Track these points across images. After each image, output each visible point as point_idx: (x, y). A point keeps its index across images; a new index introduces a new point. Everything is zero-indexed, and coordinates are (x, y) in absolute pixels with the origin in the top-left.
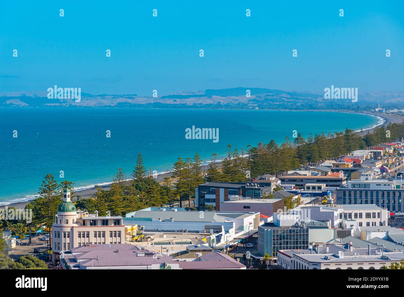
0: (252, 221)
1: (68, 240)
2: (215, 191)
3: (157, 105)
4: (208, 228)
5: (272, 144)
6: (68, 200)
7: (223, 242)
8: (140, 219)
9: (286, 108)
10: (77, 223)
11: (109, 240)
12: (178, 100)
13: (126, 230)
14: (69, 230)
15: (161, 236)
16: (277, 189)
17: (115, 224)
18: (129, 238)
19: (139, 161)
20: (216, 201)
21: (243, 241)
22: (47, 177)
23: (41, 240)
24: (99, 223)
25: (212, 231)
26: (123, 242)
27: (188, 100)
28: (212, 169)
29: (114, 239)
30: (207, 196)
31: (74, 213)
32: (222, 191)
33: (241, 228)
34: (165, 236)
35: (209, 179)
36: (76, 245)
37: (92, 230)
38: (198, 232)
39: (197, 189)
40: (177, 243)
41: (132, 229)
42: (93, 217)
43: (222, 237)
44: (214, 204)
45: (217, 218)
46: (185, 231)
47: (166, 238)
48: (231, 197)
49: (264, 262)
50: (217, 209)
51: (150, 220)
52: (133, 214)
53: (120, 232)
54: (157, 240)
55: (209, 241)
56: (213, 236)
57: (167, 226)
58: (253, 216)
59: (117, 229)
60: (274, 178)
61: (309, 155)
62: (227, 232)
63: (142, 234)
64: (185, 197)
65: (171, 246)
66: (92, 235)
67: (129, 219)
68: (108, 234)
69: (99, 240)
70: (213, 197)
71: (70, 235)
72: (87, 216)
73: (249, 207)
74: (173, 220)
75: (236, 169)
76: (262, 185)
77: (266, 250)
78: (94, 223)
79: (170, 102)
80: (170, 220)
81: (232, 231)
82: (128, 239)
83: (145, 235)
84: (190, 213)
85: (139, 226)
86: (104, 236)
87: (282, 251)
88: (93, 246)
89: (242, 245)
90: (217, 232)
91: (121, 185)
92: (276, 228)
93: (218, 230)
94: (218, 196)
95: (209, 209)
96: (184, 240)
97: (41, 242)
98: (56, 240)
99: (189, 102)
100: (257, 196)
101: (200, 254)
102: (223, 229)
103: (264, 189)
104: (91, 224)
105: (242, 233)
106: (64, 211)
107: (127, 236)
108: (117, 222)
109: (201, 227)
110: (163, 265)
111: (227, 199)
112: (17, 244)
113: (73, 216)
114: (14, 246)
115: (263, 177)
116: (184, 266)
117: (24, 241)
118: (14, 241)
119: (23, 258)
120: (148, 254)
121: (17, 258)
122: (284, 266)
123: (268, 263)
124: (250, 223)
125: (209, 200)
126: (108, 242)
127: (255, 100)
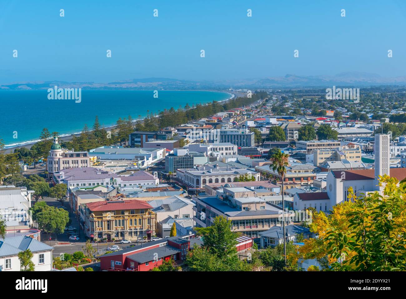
0: (162, 153)
1: (57, 166)
2: (140, 136)
3: (105, 88)
4: (137, 157)
5: (172, 109)
6: (57, 143)
7: (145, 165)
8: (98, 153)
9: (179, 89)
10: (62, 156)
11: (80, 165)
12: (117, 85)
13: (90, 159)
14: (57, 160)
15: (111, 163)
16: (175, 135)
17: (84, 156)
18: (92, 163)
19: (97, 120)
20: (141, 142)
21: (157, 164)
22: (44, 130)
23: (41, 166)
24: (75, 155)
25: (139, 159)
26: (89, 166)
27: (123, 85)
28: (138, 124)
29: (83, 165)
30: (136, 140)
31: (60, 150)
32: (144, 136)
33: (155, 157)
34: (112, 162)
35: (137, 130)
36: (61, 168)
37: (70, 160)
38: (131, 160)
39: (130, 136)
40: (119, 166)
41: (94, 159)
42: (71, 152)
43: (145, 162)
44: (140, 144)
45: (142, 152)
46: (124, 159)
47: (113, 163)
48: (150, 139)
49: (169, 176)
50: (142, 146)
51: (104, 153)
52: (94, 150)
53: (87, 160)
54: (108, 164)
55: (137, 165)
56: (140, 162)
57: (113, 157)
58: (162, 150)
59: (85, 159)
60: (173, 129)
61: (192, 115)
62: (148, 159)
63: (99, 161)
64: (123, 140)
65: (116, 168)
66: (71, 162)
67: (92, 153)
68: (80, 162)
69: (74, 165)
70: (139, 140)
71: (58, 163)
72: (67, 152)
73: (159, 145)
74: (117, 153)
75: (151, 124)
76: (167, 132)
77: (170, 169)
78: (72, 156)
79: (113, 86)
80: (115, 153)
81: (150, 159)
82: (91, 164)
83: (101, 162)
84: (126, 149)
85: (97, 157)
86: (77, 163)
87: (179, 169)
88: (71, 169)
89: (156, 167)
90: (142, 160)
91: (87, 134)
92: (175, 157)
93: (142, 158)
94: (142, 139)
95: (137, 147)
96: (124, 164)
97: (41, 167)
98: (50, 166)
100: (164, 139)
101: (133, 172)
102: (145, 158)
103: (168, 135)
104: (70, 156)
105: (156, 160)
106: (54, 149)
107: (91, 163)
108: (85, 155)
109: (132, 157)
110: (112, 179)
111: (147, 141)
112: (27, 168)
113: (60, 152)
114: (25, 169)
115: (167, 128)
116: (124, 179)
117: (31, 167)
118: (25, 167)
119: (31, 176)
120: (103, 173)
121: (28, 177)
122: (180, 178)
123: (171, 176)
124: (160, 154)
125: (137, 142)
126: (80, 166)
127: (161, 85)
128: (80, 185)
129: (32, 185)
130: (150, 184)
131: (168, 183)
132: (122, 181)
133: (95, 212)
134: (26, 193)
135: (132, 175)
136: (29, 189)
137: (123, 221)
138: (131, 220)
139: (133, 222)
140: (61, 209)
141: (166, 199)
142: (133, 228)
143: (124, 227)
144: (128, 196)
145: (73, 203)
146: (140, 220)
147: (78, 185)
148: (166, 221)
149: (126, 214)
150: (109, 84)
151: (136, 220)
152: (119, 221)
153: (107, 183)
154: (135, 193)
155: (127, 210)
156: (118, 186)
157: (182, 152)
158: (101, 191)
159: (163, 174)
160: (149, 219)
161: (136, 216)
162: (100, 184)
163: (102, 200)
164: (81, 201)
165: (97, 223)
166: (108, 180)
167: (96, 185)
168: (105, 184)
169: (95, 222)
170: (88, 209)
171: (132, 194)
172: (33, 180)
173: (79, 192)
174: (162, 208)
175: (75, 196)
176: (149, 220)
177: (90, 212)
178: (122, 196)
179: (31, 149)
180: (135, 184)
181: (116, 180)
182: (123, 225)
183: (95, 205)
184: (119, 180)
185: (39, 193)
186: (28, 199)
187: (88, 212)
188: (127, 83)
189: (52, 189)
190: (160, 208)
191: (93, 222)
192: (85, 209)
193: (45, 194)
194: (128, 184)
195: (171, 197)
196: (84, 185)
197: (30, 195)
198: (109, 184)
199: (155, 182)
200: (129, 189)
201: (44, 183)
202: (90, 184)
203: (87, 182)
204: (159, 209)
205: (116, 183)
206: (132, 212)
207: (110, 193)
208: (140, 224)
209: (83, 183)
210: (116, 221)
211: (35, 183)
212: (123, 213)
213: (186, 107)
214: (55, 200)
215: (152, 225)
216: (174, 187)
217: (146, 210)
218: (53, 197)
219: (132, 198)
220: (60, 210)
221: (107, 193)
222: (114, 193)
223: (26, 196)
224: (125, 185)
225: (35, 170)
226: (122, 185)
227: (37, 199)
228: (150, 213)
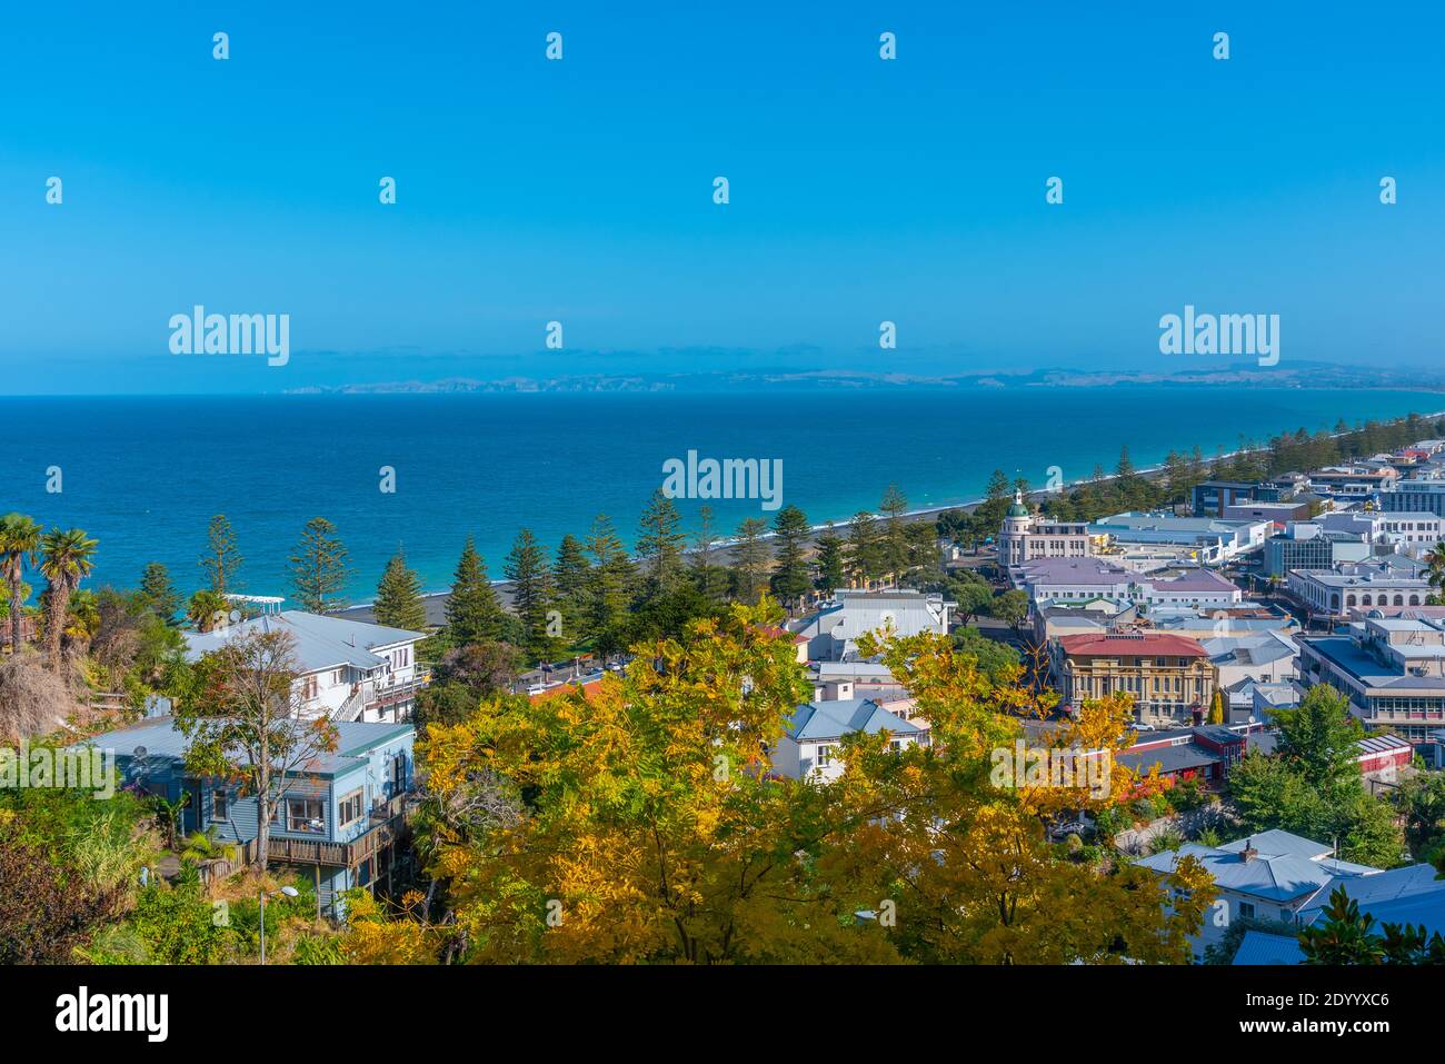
0: (1262, 532)
1: (1018, 551)
2: (1217, 493)
3: (1166, 383)
4: (1200, 540)
5: (1301, 433)
6: (1019, 502)
7: (1219, 557)
8: (1114, 527)
9: (1337, 386)
10: (1028, 530)
11: (1069, 552)
12: (1195, 377)
13: (1092, 540)
14: (1019, 538)
15: (1138, 549)
16: (1306, 489)
17: (1077, 532)
18: (1096, 550)
19: (1124, 454)
20: (1220, 505)
21: (1248, 556)
22: (996, 473)
23: (991, 550)
24: (1057, 530)
25: (1205, 543)
26: (1087, 555)
27: (1208, 377)
28: (1218, 465)
29: (1076, 552)
30: (1207, 499)
31: (1027, 518)
32: (1227, 493)
33: (1247, 540)
34: (1142, 549)
35: (1214, 478)
36: (1027, 557)
37: (1047, 539)
38: (1187, 544)
39: (1194, 490)
40: (1156, 558)
41: (1102, 539)
42: (1051, 523)
43: (1219, 551)
44: (1216, 509)
45: (1214, 526)
46: (1170, 543)
47: (1143, 551)
48: (1238, 500)
49: (1272, 584)
50: (1220, 515)
51: (1127, 528)
52: (1106, 520)
53: (1083, 542)
54: (1130, 553)
55: (1200, 556)
56: (1207, 550)
57: (1149, 536)
58: (1265, 525)
59: (1079, 538)
60: (1301, 477)
61: (1354, 447)
62: (1226, 545)
63: (1114, 545)
64: (1181, 500)
65: (1149, 560)
66: (1047, 545)
67: (1101, 526)
68: (1067, 545)
69: (1056, 551)
70: (1215, 499)
71: (1021, 545)
72: (1042, 522)
73: (1260, 514)
74: (1156, 529)
75: (1250, 465)
76: (1281, 485)
77: (1273, 569)
78: (1050, 531)
79: (1185, 379)
80: (1153, 529)
81: (1233, 544)
82: (1096, 552)
83: (1118, 546)
84: (1177, 520)
85: (1110, 535)
86: (1063, 547)
87: (1294, 571)
88: (1048, 559)
89: (1246, 562)
90: (1213, 545)
91: (1100, 486)
92: (1287, 542)
93: (1213, 542)
94: (1222, 498)
95: (1210, 515)
96: (1166, 554)
97: (990, 553)
98: (1004, 551)
99: (1209, 379)
100: (1273, 499)
101: (1184, 572)
102: (1220, 541)
103: (1283, 491)
104: (1047, 532)
105: (1247, 546)
106: (1013, 515)
107: (1094, 548)
108: (1080, 531)
109: (1190, 538)
110: (1132, 585)
111: (1232, 503)
112: (960, 554)
113: (1024, 522)
114: (955, 556)
115: (1287, 474)
116: (1159, 587)
117: (970, 551)
118: (956, 552)
119: (958, 572)
120: (1115, 571)
121: (952, 572)
122: (1295, 590)
123: (1276, 585)
124: (1258, 533)
125: (1209, 504)
126: (1068, 555)
127: (1295, 376)
128: (1061, 595)
129: (956, 591)
130: (1220, 600)
131: (1262, 602)
132: (1154, 591)
133: (1075, 657)
134: (938, 607)
135: (1182, 579)
136: (947, 598)
137: (1138, 680)
138: (1157, 680)
139: (1162, 683)
140: (1004, 645)
141: (1247, 638)
142: (1160, 698)
143: (1140, 694)
144: (1159, 625)
145: (1039, 633)
146: (1177, 680)
147: (1056, 594)
148: (1238, 687)
149: (1146, 665)
150: (1176, 374)
151: (1167, 680)
152: (1130, 679)
153: (1122, 595)
154: (1178, 620)
155: (1148, 657)
156: (1145, 601)
157: (1304, 532)
158: (1101, 611)
159: (1258, 580)
160: (1197, 680)
161: (1169, 671)
162: (1105, 596)
163: (1098, 629)
164: (1054, 630)
165: (1079, 680)
166: (1123, 587)
167: (1096, 596)
168: (1116, 596)
170: (1063, 649)
171: (1170, 621)
172: (962, 580)
173: (1053, 611)
174: (1233, 658)
175: (1042, 619)
176: (1199, 681)
177: (1066, 656)
178: (1147, 625)
179: (974, 514)
180: (1185, 598)
181: (1140, 589)
182: (1138, 688)
183: (1078, 641)
184: (1148, 590)
185: (968, 607)
186: (941, 619)
187: (1061, 656)
188: (1216, 372)
189: (996, 601)
190: (1229, 656)
191: (1070, 678)
192: (1057, 648)
193: (983, 610)
194: (1168, 599)
195: (1260, 633)
196: (1070, 595)
197: (945, 610)
198: (1126, 596)
199: (1231, 597)
200: (1168, 610)
201: (985, 588)
202: (1083, 595)
203: (1076, 590)
204: (1223, 658)
205: (1141, 596)
206: (1160, 661)
207: (1120, 617)
208: (1177, 690)
209: (1066, 592)
210: (1122, 679)
211: (960, 586)
212: (1138, 663)
213: (1338, 426)
214: (1002, 624)
215: (1204, 693)
216: (1273, 610)
217: (1193, 659)
218: (1000, 617)
219: (1169, 630)
220: (1001, 647)
221: (1115, 616)
222: (1130, 617)
223: (938, 613)
224: (1162, 601)
225: (976, 558)
226: (1155, 600)
227: (965, 620)
228: (1200, 667)
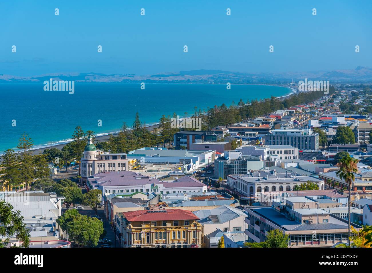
0: (211, 156)
1: (91, 169)
2: (186, 137)
4: (182, 161)
5: (223, 106)
6: (91, 143)
7: (192, 169)
8: (138, 155)
10: (97, 158)
11: (117, 169)
12: (162, 78)
13: (129, 162)
14: (92, 162)
15: (152, 166)
16: (227, 135)
17: (122, 159)
18: (131, 167)
19: (137, 118)
20: (187, 143)
21: (205, 169)
22: (77, 128)
23: (74, 169)
24: (111, 158)
25: (184, 162)
26: (127, 170)
27: (169, 78)
29: (121, 168)
30: (181, 140)
31: (95, 151)
32: (191, 137)
33: (203, 161)
34: (154, 166)
35: (183, 129)
36: (96, 172)
37: (106, 162)
38: (175, 163)
39: (175, 136)
40: (162, 171)
41: (133, 162)
42: (107, 154)
43: (191, 167)
44: (186, 145)
45: (188, 154)
46: (167, 163)
47: (154, 167)
48: (197, 140)
49: (218, 182)
50: (188, 148)
51: (144, 156)
52: (133, 152)
53: (125, 163)
54: (149, 169)
55: (183, 169)
56: (185, 166)
57: (155, 160)
58: (211, 153)
59: (123, 161)
60: (224, 128)
61: (247, 113)
62: (194, 163)
63: (139, 165)
64: (167, 141)
65: (158, 172)
66: (107, 165)
68: (117, 165)
69: (111, 169)
70: (185, 140)
71: (93, 166)
72: (103, 153)
73: (208, 147)
74: (159, 156)
76: (217, 133)
77: (219, 175)
78: (108, 158)
79: (157, 79)
80: (157, 156)
81: (198, 162)
82: (130, 168)
83: (141, 165)
84: (170, 151)
85: (137, 160)
86: (114, 166)
87: (230, 175)
88: (107, 173)
89: (204, 172)
90: (188, 163)
91: (126, 133)
92: (226, 161)
93: (188, 162)
94: (188, 140)
95: (183, 148)
96: (167, 169)
98: (84, 169)
99: (169, 79)
100: (214, 140)
101: (177, 178)
102: (192, 161)
103: (218, 135)
104: (106, 159)
105: (204, 164)
106: (88, 150)
107: (130, 166)
108: (123, 157)
109: (177, 160)
110: (153, 185)
111: (194, 142)
112: (58, 171)
113: (94, 153)
114: (56, 173)
115: (218, 127)
116: (167, 185)
117: (63, 170)
118: (56, 170)
119: (62, 181)
120: (143, 178)
121: (58, 181)
122: (231, 185)
123: (221, 183)
124: (209, 157)
125: (182, 143)
126: (117, 170)
127: (212, 78)
128: (117, 192)
129: (63, 191)
130: (197, 191)
131: (217, 191)
132: (164, 188)
133: (132, 223)
134: (55, 200)
135: (176, 181)
136: (59, 195)
137: (165, 233)
138: (174, 233)
139: (177, 234)
140: (94, 218)
141: (214, 209)
142: (176, 242)
143: (166, 241)
144: (170, 205)
145: (108, 212)
146: (184, 232)
147: (114, 191)
148: (213, 234)
149: (169, 225)
150: (153, 76)
151: (179, 232)
152: (161, 233)
153: (148, 190)
154: (180, 202)
155: (169, 221)
156: (159, 193)
157: (233, 156)
158: (140, 199)
159: (211, 180)
160: (194, 232)
161: (180, 228)
162: (139, 191)
163: (141, 208)
164: (118, 210)
165: (135, 235)
166: (148, 186)
167: (135, 192)
168: (145, 191)
169: (133, 233)
170: (125, 219)
171: (175, 203)
172: (64, 185)
173: (116, 200)
174: (210, 220)
175: (110, 204)
176: (195, 232)
177: (128, 223)
178: (164, 205)
179: (62, 150)
180: (179, 191)
181: (157, 186)
182: (165, 238)
183: (133, 214)
184: (161, 187)
185: (70, 199)
186: (58, 206)
187: (125, 222)
188: (173, 75)
189: (85, 195)
190: (208, 219)
191: (130, 234)
192: (122, 219)
193: (78, 201)
194: (171, 192)
195: (221, 207)
196: (122, 191)
197: (60, 202)
198: (150, 190)
199: (202, 189)
200: (173, 197)
201: (76, 188)
202: (128, 191)
203: (124, 188)
204: (206, 220)
205: (158, 190)
206: (175, 223)
207: (151, 201)
208: (184, 237)
209: (120, 189)
210: (157, 233)
211: (66, 189)
212: (165, 224)
213: (240, 103)
214: (89, 208)
215: (198, 239)
216: (224, 195)
217: (192, 221)
218: (86, 204)
219: (175, 207)
220: (93, 219)
221: (148, 201)
222: (155, 202)
223: (56, 203)
224: (168, 193)
225: (67, 174)
226: (165, 193)
227: (68, 207)
228: (195, 225)
